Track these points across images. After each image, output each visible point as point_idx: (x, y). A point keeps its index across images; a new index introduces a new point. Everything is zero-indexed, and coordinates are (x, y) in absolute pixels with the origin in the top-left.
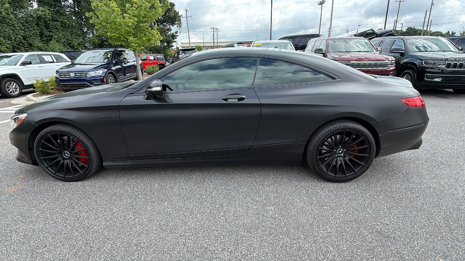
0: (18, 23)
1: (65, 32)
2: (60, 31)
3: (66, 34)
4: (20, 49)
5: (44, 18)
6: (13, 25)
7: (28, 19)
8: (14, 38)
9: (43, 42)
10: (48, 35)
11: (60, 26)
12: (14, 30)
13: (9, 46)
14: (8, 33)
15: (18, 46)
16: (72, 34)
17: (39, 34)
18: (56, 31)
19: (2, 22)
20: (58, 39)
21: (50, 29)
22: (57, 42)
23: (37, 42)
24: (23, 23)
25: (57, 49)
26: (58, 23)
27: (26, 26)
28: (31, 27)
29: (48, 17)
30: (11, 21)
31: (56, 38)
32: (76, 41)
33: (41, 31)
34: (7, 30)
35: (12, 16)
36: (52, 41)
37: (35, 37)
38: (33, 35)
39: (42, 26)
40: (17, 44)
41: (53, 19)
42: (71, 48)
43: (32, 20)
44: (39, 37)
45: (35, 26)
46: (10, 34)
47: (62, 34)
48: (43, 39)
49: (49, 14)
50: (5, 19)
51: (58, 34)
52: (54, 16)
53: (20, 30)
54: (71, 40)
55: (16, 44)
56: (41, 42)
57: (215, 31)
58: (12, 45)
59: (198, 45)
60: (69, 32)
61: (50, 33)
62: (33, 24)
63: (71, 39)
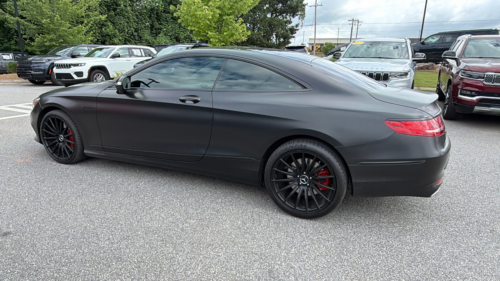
0: (133, 15)
1: (175, 24)
2: (170, 24)
3: (174, 27)
4: (131, 41)
5: (157, 10)
6: (128, 18)
7: (142, 11)
8: (127, 31)
9: (152, 35)
10: (158, 28)
11: (171, 18)
12: (128, 22)
13: (121, 39)
14: (123, 25)
15: (130, 39)
16: (180, 27)
17: (150, 26)
18: (165, 23)
19: (120, 14)
20: (166, 32)
21: (161, 21)
22: (165, 36)
23: (147, 35)
24: (137, 15)
25: (163, 42)
26: (169, 15)
27: (140, 18)
28: (144, 19)
29: (161, 8)
30: (127, 14)
31: (164, 31)
32: (183, 34)
33: (152, 24)
34: (122, 22)
35: (129, 8)
36: (161, 34)
37: (146, 29)
38: (144, 27)
39: (154, 18)
40: (129, 37)
41: (165, 11)
42: (177, 42)
43: (146, 12)
44: (149, 30)
45: (148, 18)
46: (124, 26)
47: (171, 27)
48: (153, 32)
49: (162, 5)
50: (123, 11)
51: (167, 27)
52: (167, 7)
53: (134, 22)
54: (178, 34)
55: (127, 36)
56: (150, 35)
57: (354, 23)
58: (124, 38)
59: (329, 42)
60: (178, 24)
61: (160, 26)
62: (146, 16)
63: (178, 32)
